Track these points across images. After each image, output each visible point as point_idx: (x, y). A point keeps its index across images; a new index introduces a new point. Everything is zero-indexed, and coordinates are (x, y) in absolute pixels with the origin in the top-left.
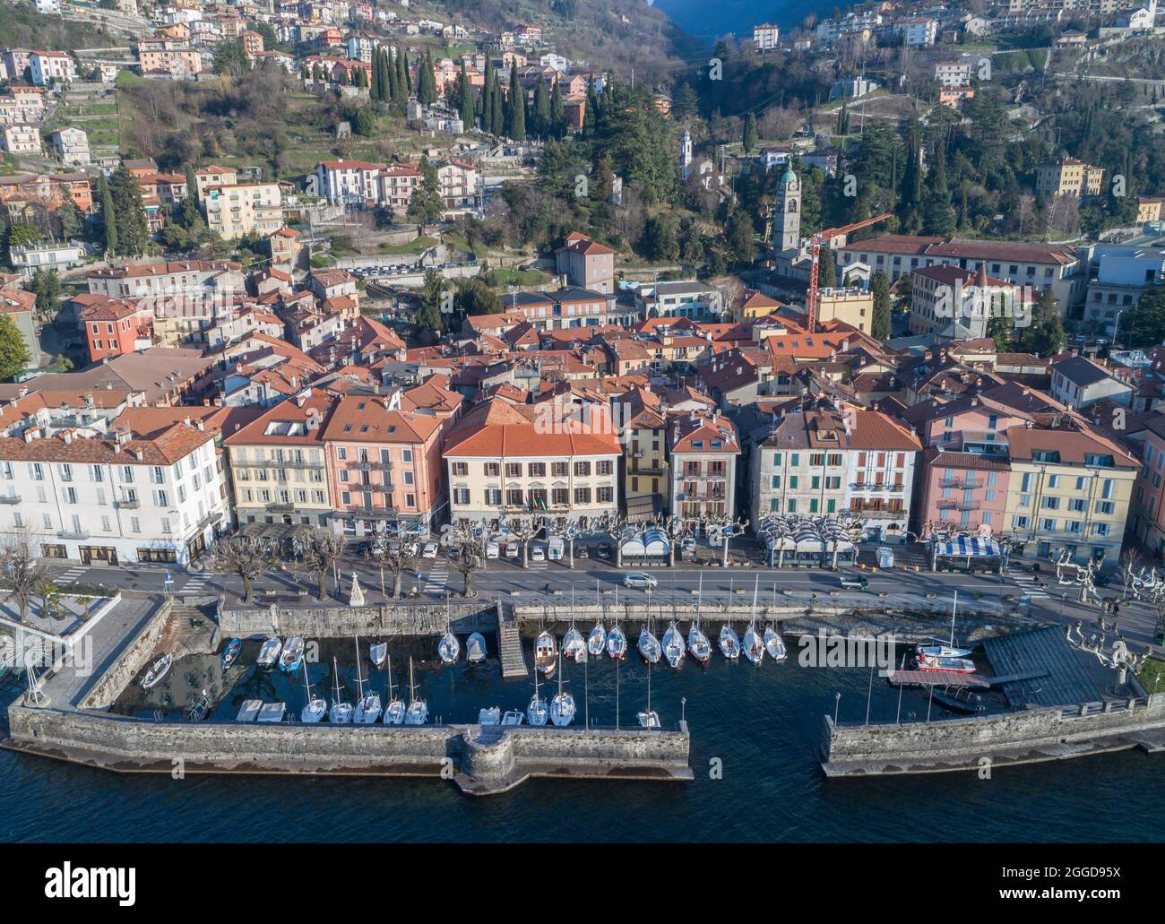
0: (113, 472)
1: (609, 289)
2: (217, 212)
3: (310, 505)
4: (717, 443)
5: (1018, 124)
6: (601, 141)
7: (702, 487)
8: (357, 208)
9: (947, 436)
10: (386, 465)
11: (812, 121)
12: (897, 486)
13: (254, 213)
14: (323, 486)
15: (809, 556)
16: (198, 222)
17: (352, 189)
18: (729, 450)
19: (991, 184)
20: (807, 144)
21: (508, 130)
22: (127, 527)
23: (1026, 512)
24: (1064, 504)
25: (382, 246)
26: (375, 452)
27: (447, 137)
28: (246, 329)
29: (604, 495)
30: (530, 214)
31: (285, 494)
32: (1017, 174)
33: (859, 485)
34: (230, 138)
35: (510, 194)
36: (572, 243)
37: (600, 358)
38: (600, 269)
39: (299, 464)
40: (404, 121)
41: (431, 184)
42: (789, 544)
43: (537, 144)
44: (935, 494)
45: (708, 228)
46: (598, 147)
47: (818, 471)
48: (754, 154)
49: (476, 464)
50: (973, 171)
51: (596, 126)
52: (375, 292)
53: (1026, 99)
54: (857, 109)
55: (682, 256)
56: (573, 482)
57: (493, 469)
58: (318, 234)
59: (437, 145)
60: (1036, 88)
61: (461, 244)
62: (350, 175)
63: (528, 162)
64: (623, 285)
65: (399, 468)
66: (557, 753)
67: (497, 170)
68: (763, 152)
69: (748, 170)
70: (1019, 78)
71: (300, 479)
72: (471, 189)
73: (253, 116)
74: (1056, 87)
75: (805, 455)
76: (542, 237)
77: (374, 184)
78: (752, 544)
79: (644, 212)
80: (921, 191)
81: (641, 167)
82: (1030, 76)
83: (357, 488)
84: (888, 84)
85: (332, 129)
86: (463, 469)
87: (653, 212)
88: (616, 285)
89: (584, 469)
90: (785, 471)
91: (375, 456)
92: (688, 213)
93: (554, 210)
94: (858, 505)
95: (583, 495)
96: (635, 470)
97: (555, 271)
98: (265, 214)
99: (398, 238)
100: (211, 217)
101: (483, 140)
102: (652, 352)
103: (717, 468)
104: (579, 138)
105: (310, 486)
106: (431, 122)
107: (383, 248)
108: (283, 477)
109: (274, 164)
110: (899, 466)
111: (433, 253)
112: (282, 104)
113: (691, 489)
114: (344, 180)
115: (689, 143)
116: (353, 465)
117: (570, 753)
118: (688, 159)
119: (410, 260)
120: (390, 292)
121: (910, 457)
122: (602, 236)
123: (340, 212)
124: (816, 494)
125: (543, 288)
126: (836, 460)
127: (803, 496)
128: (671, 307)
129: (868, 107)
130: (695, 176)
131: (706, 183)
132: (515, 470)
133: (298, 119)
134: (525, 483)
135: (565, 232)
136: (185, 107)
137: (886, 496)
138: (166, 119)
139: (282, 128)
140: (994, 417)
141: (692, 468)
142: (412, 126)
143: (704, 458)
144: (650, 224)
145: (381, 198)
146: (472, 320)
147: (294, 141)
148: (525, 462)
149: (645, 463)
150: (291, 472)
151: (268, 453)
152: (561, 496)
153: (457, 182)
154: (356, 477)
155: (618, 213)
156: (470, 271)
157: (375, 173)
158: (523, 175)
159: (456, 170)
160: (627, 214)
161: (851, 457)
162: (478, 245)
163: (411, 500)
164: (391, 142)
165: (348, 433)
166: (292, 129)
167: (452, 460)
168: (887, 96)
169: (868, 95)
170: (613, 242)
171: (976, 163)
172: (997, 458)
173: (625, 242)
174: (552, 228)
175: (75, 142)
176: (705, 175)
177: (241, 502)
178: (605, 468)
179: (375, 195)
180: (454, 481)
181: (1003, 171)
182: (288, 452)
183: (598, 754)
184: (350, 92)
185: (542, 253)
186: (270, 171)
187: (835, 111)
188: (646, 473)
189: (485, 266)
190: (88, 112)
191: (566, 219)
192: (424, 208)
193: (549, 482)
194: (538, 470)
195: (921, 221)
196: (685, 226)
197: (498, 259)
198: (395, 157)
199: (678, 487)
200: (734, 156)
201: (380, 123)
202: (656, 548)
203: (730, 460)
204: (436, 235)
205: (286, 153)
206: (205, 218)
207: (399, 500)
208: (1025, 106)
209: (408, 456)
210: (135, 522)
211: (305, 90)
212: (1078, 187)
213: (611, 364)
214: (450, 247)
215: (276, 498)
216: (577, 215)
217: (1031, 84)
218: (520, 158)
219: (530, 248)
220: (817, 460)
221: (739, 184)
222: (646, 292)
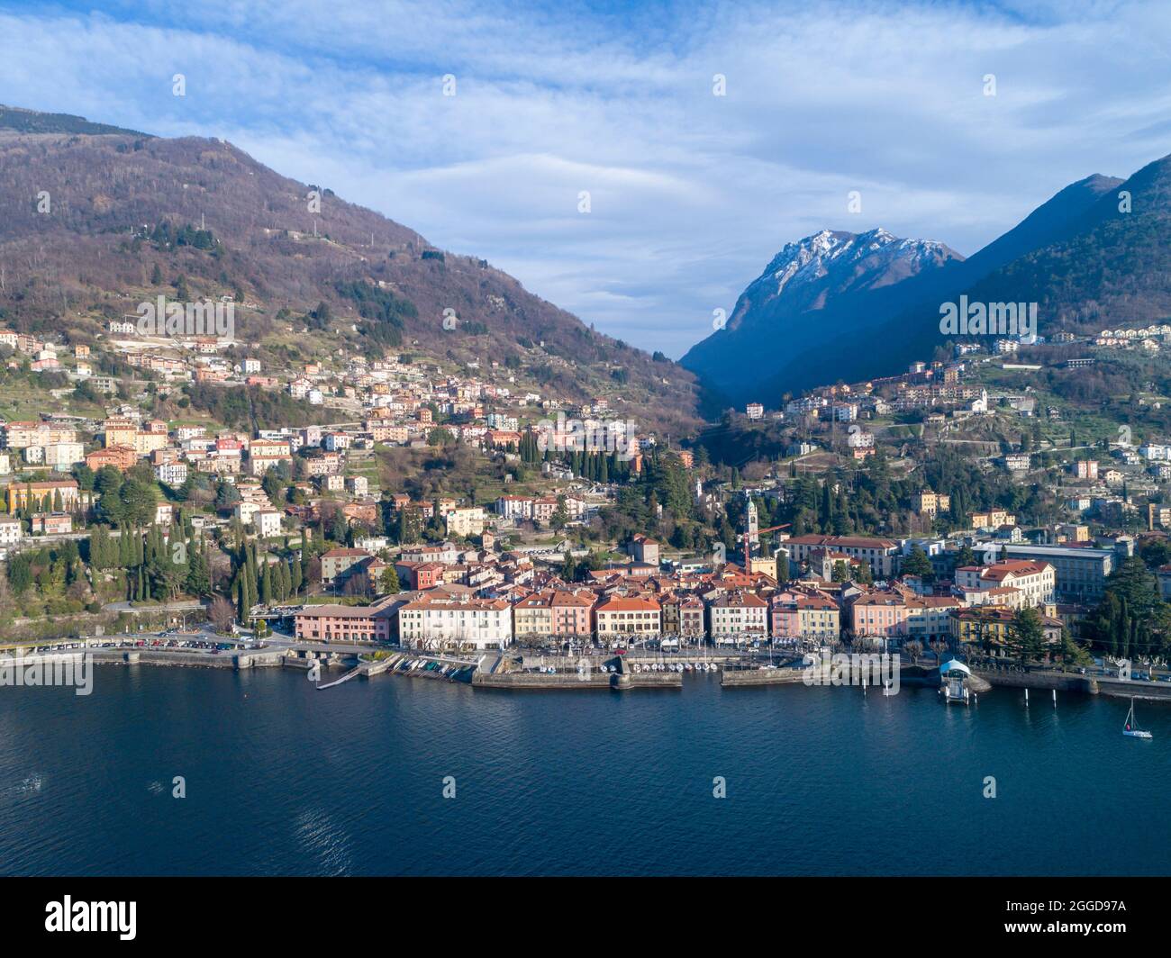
0: (480, 614)
1: (656, 563)
2: (452, 523)
3: (544, 632)
4: (696, 606)
5: (899, 470)
6: (650, 484)
7: (691, 623)
8: (520, 521)
9: (779, 603)
10: (575, 615)
11: (776, 469)
12: (761, 621)
13: (470, 523)
14: (549, 624)
15: (729, 645)
16: (442, 527)
17: (517, 511)
18: (701, 608)
19: (882, 506)
20: (771, 483)
21: (598, 478)
22: (483, 635)
23: (805, 628)
24: (817, 624)
25: (536, 540)
26: (570, 610)
27: (565, 482)
28: (488, 576)
29: (655, 626)
30: (614, 524)
31: (535, 628)
32: (899, 500)
33: (747, 621)
34: (446, 482)
35: (603, 513)
36: (636, 539)
37: (653, 586)
38: (651, 552)
39: (541, 616)
40: (540, 473)
41: (562, 508)
42: (722, 640)
43: (615, 485)
44: (775, 623)
45: (709, 532)
46: (649, 487)
47: (733, 616)
48: (739, 489)
49: (608, 614)
50: (871, 498)
51: (647, 476)
52: (537, 563)
53: (908, 454)
54: (802, 461)
55: (695, 546)
56: (644, 621)
57: (614, 616)
58: (502, 534)
59: (559, 487)
60: (914, 448)
61: (578, 539)
62: (517, 503)
63: (610, 496)
64: (664, 561)
65: (580, 616)
66: (643, 680)
67: (593, 500)
68: (744, 489)
69: (736, 499)
70: (904, 442)
71: (541, 622)
72: (581, 511)
73: (457, 470)
74: (925, 447)
75: (727, 609)
76: (620, 536)
77: (529, 508)
78: (709, 640)
79: (674, 523)
80: (833, 510)
81: (672, 500)
82: (911, 441)
83: (563, 625)
84: (825, 446)
85: (502, 478)
86: (603, 616)
87: (679, 523)
88: (660, 561)
89: (647, 616)
90: (721, 616)
91: (571, 612)
92: (698, 524)
93: (626, 522)
94: (748, 628)
95: (647, 627)
96: (667, 621)
97: (628, 554)
98: (475, 524)
99: (544, 536)
100: (449, 525)
101: (583, 482)
102: (676, 584)
103: (696, 615)
104: (639, 482)
105: (545, 625)
106: (555, 474)
107: (537, 542)
108: (535, 621)
109: (472, 497)
110: (762, 613)
111: (563, 544)
112: (472, 463)
113: (687, 624)
114: (513, 506)
115: (699, 485)
116: (562, 616)
117: (647, 680)
118: (700, 493)
119: (552, 548)
120: (545, 563)
121: (765, 610)
122: (652, 535)
123: (510, 523)
124: (732, 625)
125: (622, 562)
126: (739, 612)
127: (728, 625)
128: (689, 571)
129: (809, 460)
130: (703, 503)
131: (709, 507)
132: (622, 616)
133: (482, 472)
134: (626, 622)
135: (632, 534)
136: (414, 463)
137: (758, 625)
138: (402, 470)
139: (473, 476)
140: (794, 595)
141: (687, 616)
142: (545, 476)
143: (691, 612)
144: (677, 529)
145: (533, 515)
146: (592, 573)
147: (481, 484)
148: (626, 613)
149: (671, 618)
150: (538, 619)
151: (529, 611)
152: (639, 627)
153: (575, 507)
154: (563, 620)
155: (660, 524)
156: (584, 553)
157: (530, 502)
158: (608, 503)
159: (573, 501)
160: (665, 524)
161: (743, 610)
162: (587, 540)
163: (583, 629)
164: (534, 485)
165: (560, 604)
166: (479, 477)
167: (599, 612)
168: (822, 454)
169: (810, 453)
170: (658, 539)
171: (873, 494)
172: (794, 608)
173: (664, 539)
174: (625, 531)
175: (361, 484)
176: (708, 503)
177: (517, 632)
178: (655, 616)
179: (529, 514)
180: (600, 621)
181: (889, 499)
182: (537, 611)
183: (655, 680)
184: (510, 457)
185: (620, 544)
186: (470, 500)
187: (789, 463)
188: (672, 622)
189: (591, 551)
190: (361, 467)
191: (632, 526)
192: (557, 522)
193: (635, 621)
194: (631, 616)
195: (832, 527)
196: (696, 530)
197: (598, 547)
198: (537, 493)
199: (682, 623)
200: (728, 491)
201: (528, 474)
202: (674, 642)
203: (701, 613)
204: (564, 535)
205: (477, 491)
206: (446, 526)
207: (579, 629)
208: (907, 459)
209: (583, 612)
210: (486, 632)
211: (482, 455)
212: (934, 507)
213: (657, 589)
214: (573, 541)
215: (531, 630)
216: (638, 524)
217: (911, 445)
218: (605, 493)
219: (614, 542)
220: (732, 612)
221: (728, 507)
222: (675, 564)
